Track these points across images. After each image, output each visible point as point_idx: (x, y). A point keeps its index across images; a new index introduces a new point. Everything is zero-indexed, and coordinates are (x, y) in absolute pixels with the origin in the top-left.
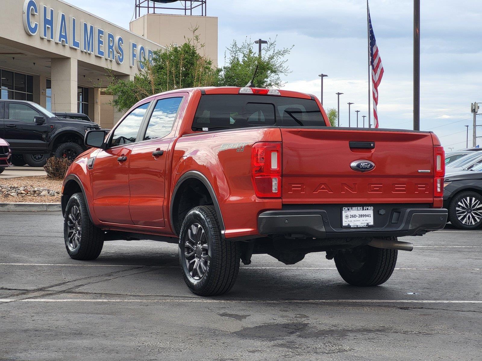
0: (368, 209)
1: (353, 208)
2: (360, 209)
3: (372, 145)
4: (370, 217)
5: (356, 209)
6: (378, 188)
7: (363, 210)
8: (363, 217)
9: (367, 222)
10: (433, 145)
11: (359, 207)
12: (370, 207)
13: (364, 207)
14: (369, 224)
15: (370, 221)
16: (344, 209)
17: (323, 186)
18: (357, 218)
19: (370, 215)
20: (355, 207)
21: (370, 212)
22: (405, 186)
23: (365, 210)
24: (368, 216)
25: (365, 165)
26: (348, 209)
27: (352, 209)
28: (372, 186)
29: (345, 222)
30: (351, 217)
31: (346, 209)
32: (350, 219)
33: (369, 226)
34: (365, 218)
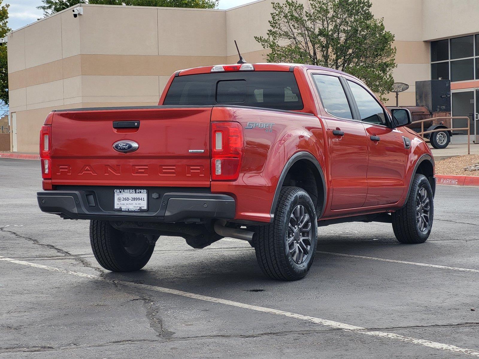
0: (140, 192)
1: (125, 190)
2: (133, 192)
3: (136, 124)
4: (144, 200)
5: (129, 191)
6: (143, 170)
7: (136, 193)
8: (136, 200)
9: (140, 206)
10: (211, 121)
11: (132, 190)
12: (143, 190)
13: (137, 190)
14: (142, 208)
15: (144, 205)
16: (116, 191)
17: (87, 167)
18: (130, 201)
19: (144, 198)
20: (127, 190)
21: (144, 195)
22: (174, 167)
23: (138, 193)
24: (142, 200)
25: (123, 145)
26: (120, 192)
27: (124, 192)
28: (136, 167)
29: (118, 205)
30: (124, 200)
31: (118, 191)
32: (122, 202)
33: (141, 211)
34: (138, 202)
